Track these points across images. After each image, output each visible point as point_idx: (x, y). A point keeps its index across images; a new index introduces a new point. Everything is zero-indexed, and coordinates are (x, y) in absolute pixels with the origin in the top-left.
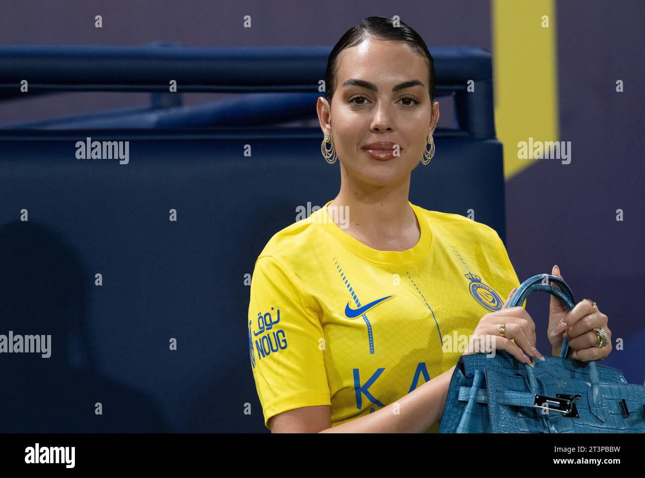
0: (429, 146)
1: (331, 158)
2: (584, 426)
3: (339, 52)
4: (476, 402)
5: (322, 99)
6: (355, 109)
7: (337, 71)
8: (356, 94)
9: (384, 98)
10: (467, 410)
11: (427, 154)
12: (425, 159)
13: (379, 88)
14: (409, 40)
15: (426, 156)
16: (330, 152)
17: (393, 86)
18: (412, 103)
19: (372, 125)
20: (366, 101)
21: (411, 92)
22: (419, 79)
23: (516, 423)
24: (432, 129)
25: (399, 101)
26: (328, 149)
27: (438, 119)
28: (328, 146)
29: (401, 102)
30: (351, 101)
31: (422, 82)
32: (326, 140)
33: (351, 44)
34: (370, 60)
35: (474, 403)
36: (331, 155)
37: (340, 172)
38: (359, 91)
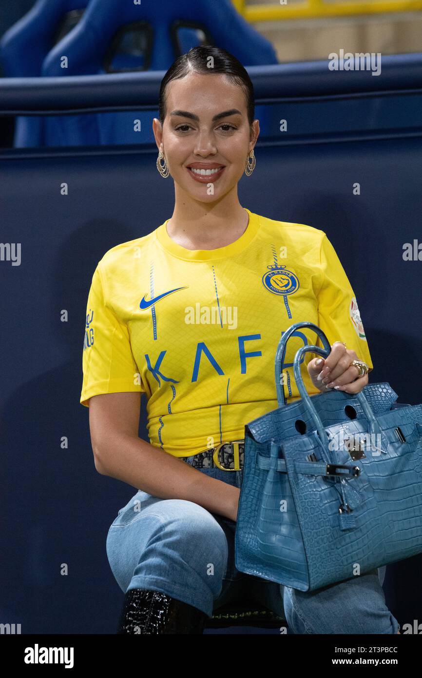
1: (165, 173)
3: (168, 82)
5: (156, 120)
6: (181, 135)
7: (166, 100)
8: (181, 124)
9: (205, 127)
11: (249, 166)
12: (248, 171)
13: (200, 118)
14: (229, 73)
15: (249, 168)
16: (164, 168)
17: (212, 116)
18: (230, 129)
19: (195, 152)
20: (190, 129)
21: (227, 121)
22: (237, 109)
25: (219, 128)
26: (162, 165)
28: (162, 162)
29: (221, 129)
30: (178, 129)
31: (239, 111)
32: (160, 156)
33: (177, 77)
34: (194, 89)
36: (164, 170)
37: (174, 185)
38: (184, 121)
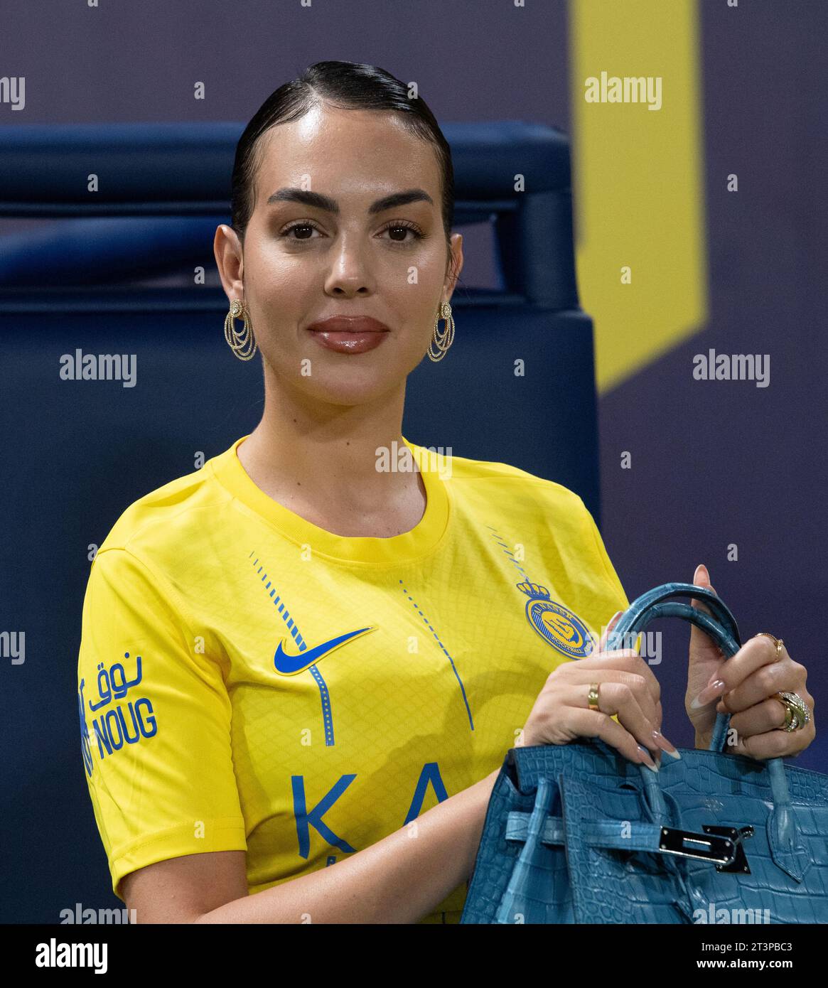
0: (442, 324)
1: (245, 349)
2: (760, 890)
3: (259, 134)
4: (542, 844)
5: (225, 228)
6: (293, 250)
7: (255, 172)
8: (295, 220)
9: (352, 226)
10: (522, 860)
11: (439, 339)
12: (436, 350)
13: (342, 206)
14: (403, 110)
15: (438, 344)
16: (243, 338)
17: (370, 202)
18: (409, 237)
19: (329, 282)
20: (315, 234)
21: (407, 213)
22: (424, 189)
23: (620, 883)
24: (449, 289)
25: (382, 232)
26: (238, 331)
27: (460, 268)
28: (239, 324)
29: (386, 235)
30: (286, 234)
31: (428, 193)
32: (233, 312)
33: (284, 118)
34: (323, 150)
35: (537, 845)
36: (244, 343)
38: (302, 213)
